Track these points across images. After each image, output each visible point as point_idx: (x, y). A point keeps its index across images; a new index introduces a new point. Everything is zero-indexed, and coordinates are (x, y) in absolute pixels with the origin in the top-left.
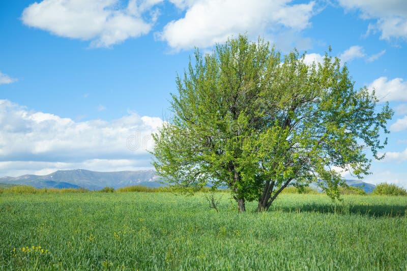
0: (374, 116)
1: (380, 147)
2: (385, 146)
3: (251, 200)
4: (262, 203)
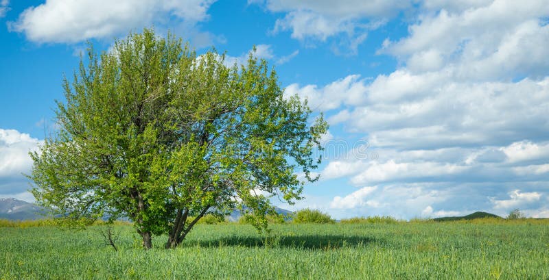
1: (313, 167)
2: (319, 165)
3: (159, 233)
4: (173, 237)
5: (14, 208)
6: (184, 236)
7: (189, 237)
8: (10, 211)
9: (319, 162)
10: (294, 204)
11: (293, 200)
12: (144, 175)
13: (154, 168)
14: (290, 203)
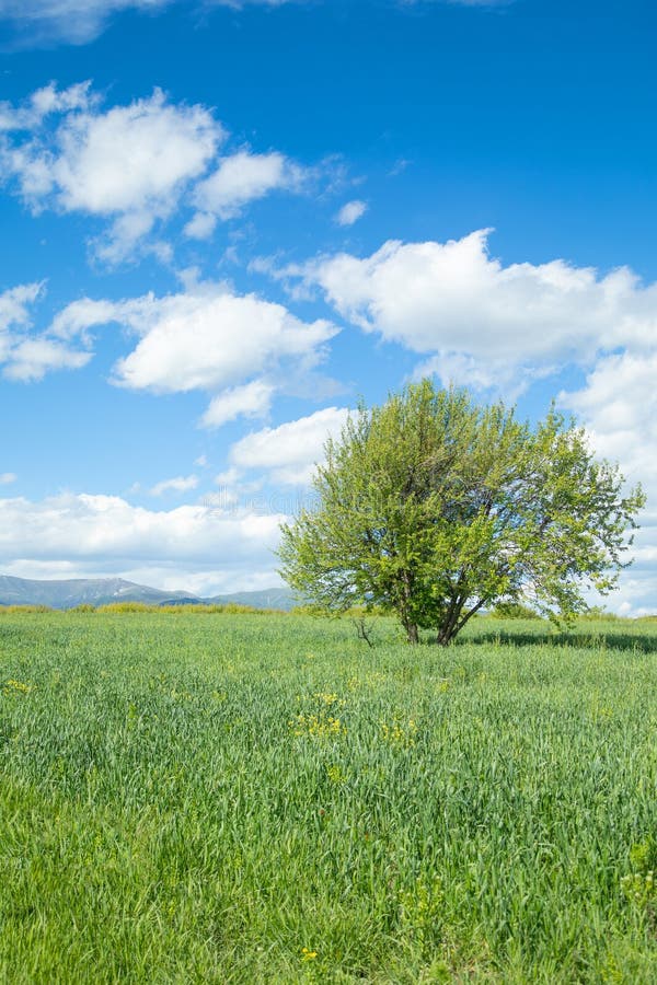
0: (616, 504)
1: (621, 549)
2: (629, 547)
3: (427, 626)
4: (445, 631)
5: (121, 590)
6: (457, 630)
7: (464, 632)
8: (116, 594)
9: (631, 543)
10: (607, 594)
11: (605, 590)
12: (426, 554)
13: (441, 545)
14: (601, 592)
